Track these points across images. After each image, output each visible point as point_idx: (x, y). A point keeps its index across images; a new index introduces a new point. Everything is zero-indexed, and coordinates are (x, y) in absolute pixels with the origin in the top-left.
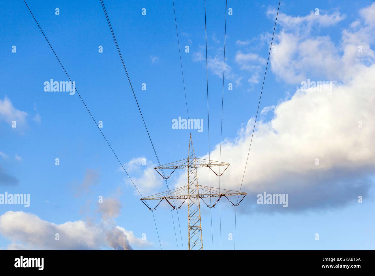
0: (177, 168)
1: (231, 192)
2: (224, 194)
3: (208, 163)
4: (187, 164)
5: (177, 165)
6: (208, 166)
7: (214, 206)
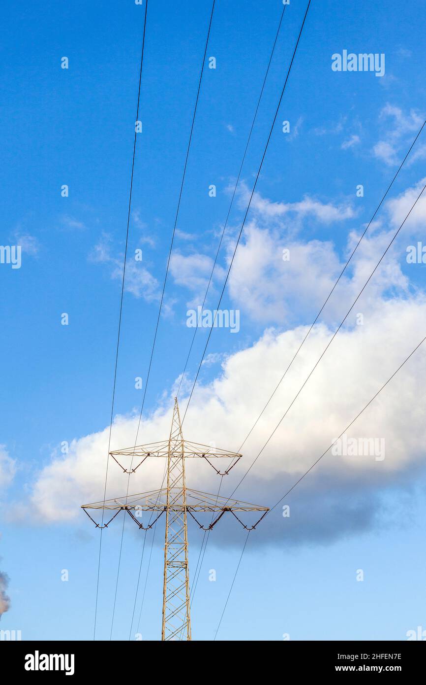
0: (149, 455)
1: (242, 505)
2: (230, 507)
3: (204, 451)
4: (166, 449)
5: (149, 450)
6: (203, 456)
7: (211, 527)
